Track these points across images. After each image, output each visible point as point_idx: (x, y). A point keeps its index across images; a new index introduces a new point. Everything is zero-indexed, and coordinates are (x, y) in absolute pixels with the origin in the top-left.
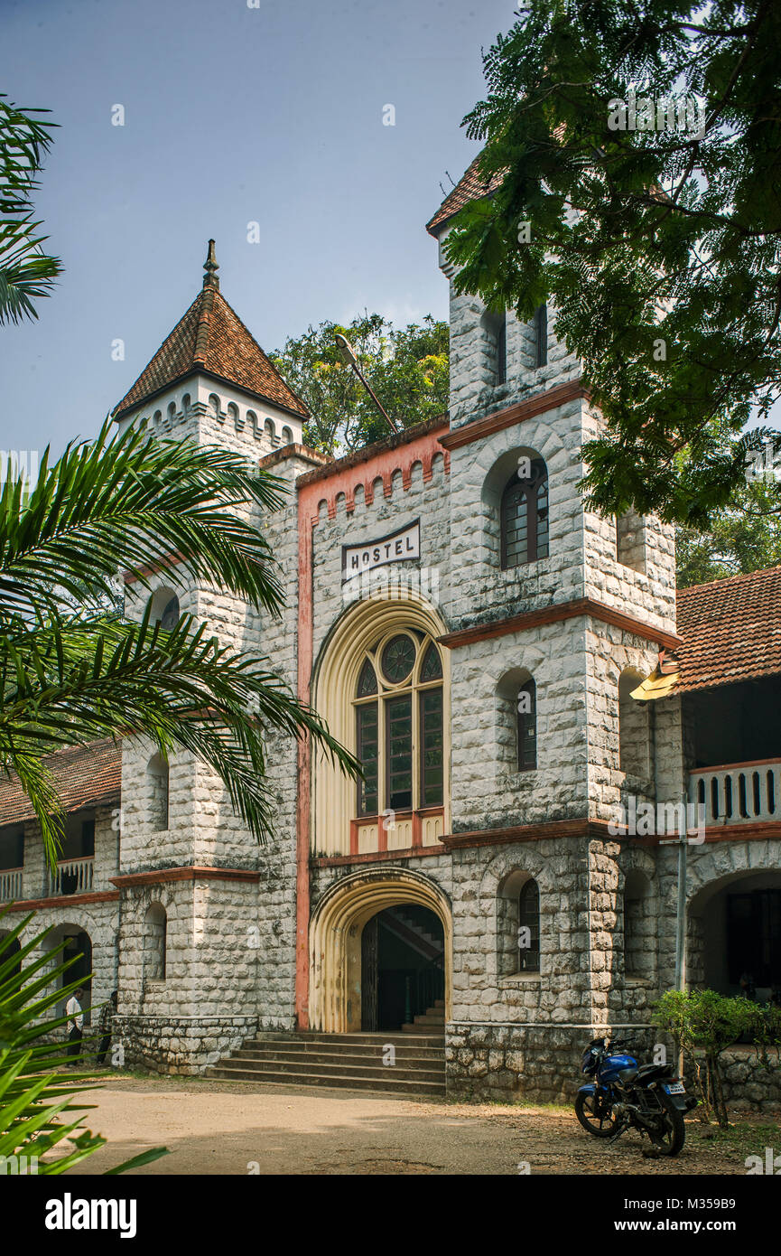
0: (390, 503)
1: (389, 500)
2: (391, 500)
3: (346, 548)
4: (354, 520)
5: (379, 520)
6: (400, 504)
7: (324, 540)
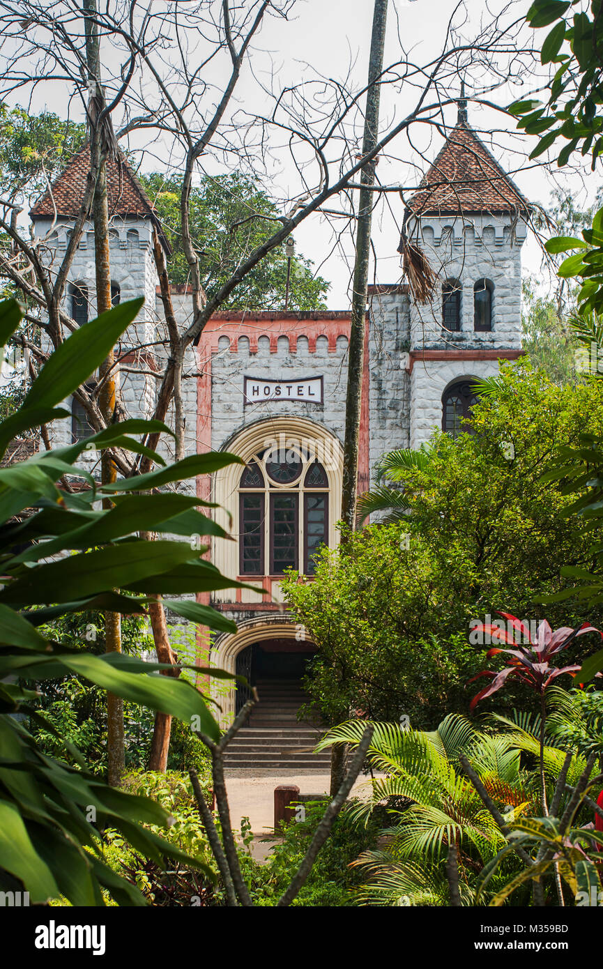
0: (294, 357)
1: (294, 355)
2: (296, 355)
3: (247, 378)
4: (257, 360)
5: (283, 366)
6: (304, 360)
7: (224, 367)
